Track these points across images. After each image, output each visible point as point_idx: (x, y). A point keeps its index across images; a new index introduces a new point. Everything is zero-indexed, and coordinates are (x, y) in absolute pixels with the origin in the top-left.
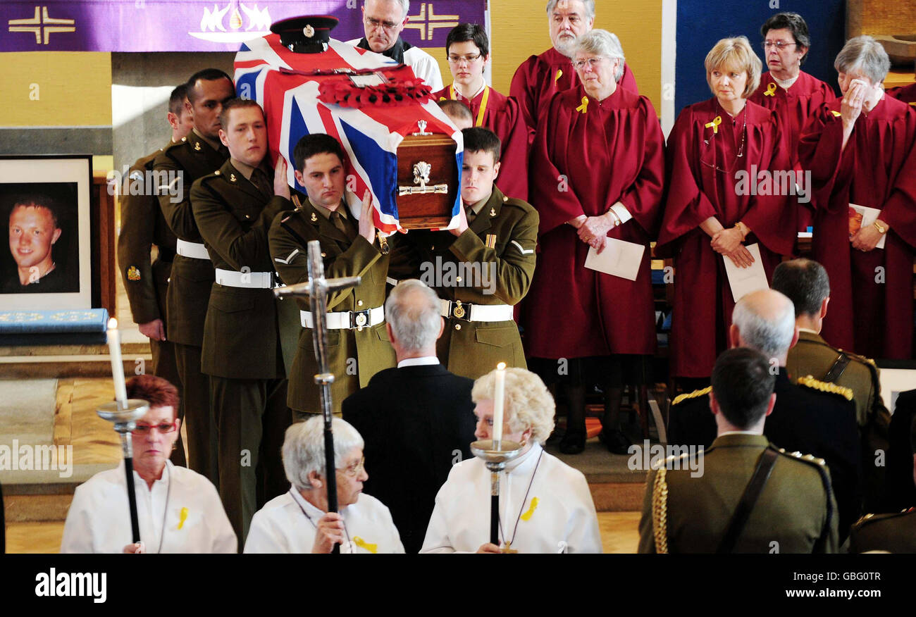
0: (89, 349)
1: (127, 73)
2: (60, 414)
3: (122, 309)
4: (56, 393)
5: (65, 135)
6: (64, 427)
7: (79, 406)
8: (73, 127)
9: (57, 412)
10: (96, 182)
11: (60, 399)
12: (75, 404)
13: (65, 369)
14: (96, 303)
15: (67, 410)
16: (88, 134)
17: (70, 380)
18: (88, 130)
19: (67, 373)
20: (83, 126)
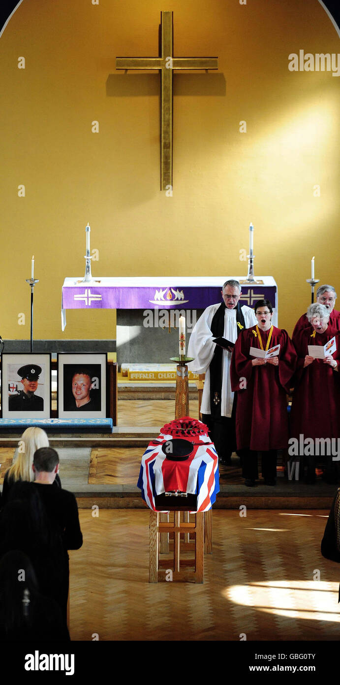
0: (105, 435)
1: (123, 318)
2: (92, 463)
3: (119, 418)
4: (91, 453)
5: (96, 344)
6: (94, 469)
7: (100, 460)
8: (100, 340)
9: (91, 462)
10: (109, 364)
11: (92, 457)
12: (98, 459)
13: (94, 444)
14: (108, 416)
15: (95, 461)
16: (106, 344)
17: (96, 448)
18: (107, 341)
19: (95, 445)
20: (104, 340)
